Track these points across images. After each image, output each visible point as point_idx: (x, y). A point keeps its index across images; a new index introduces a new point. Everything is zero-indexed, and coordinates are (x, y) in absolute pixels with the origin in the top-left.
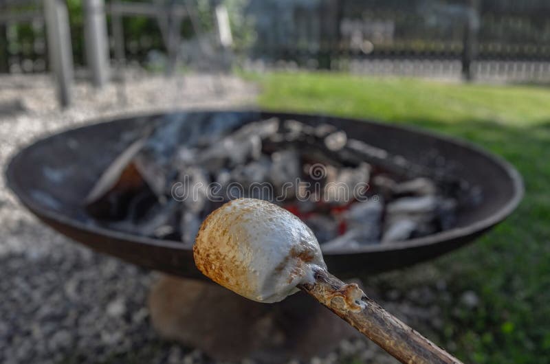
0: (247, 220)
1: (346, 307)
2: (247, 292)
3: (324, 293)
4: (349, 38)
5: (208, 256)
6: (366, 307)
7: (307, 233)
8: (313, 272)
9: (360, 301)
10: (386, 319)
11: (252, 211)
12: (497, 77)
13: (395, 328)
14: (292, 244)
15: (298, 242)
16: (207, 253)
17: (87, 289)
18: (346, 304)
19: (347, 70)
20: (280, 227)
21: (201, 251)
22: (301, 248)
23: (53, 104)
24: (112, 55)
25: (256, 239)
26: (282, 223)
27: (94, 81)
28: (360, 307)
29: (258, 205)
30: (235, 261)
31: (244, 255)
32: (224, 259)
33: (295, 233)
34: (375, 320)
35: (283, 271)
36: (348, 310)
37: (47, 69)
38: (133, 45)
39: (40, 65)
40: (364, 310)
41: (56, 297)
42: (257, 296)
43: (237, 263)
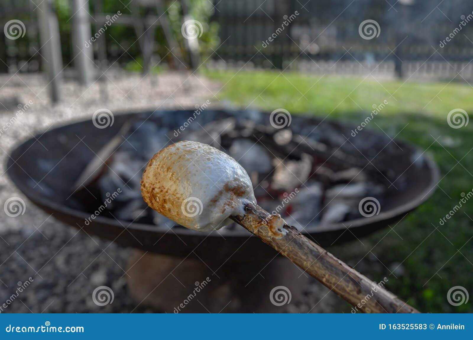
0: (188, 160)
1: (270, 234)
2: (187, 222)
3: (252, 223)
4: (298, 41)
5: (153, 189)
6: (287, 234)
7: (240, 171)
8: (243, 206)
9: (282, 229)
10: (303, 244)
11: (193, 152)
12: (425, 75)
13: (311, 251)
14: (226, 180)
15: (231, 179)
16: (152, 187)
17: (74, 262)
18: (270, 232)
19: (297, 69)
20: (216, 165)
21: (147, 185)
22: (234, 184)
23: (45, 100)
24: (95, 57)
25: (195, 175)
26: (218, 162)
27: (80, 80)
28: (282, 234)
29: (199, 147)
30: (177, 193)
31: (184, 188)
32: (167, 192)
33: (229, 172)
34: (294, 244)
35: (218, 203)
36: (272, 237)
37: (40, 70)
38: (114, 49)
39: (35, 65)
40: (285, 236)
41: (48, 269)
42: (195, 224)
43: (178, 196)
